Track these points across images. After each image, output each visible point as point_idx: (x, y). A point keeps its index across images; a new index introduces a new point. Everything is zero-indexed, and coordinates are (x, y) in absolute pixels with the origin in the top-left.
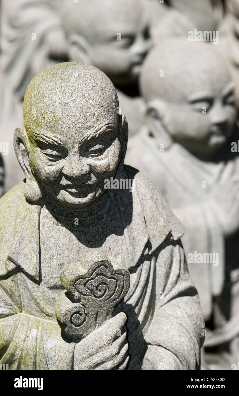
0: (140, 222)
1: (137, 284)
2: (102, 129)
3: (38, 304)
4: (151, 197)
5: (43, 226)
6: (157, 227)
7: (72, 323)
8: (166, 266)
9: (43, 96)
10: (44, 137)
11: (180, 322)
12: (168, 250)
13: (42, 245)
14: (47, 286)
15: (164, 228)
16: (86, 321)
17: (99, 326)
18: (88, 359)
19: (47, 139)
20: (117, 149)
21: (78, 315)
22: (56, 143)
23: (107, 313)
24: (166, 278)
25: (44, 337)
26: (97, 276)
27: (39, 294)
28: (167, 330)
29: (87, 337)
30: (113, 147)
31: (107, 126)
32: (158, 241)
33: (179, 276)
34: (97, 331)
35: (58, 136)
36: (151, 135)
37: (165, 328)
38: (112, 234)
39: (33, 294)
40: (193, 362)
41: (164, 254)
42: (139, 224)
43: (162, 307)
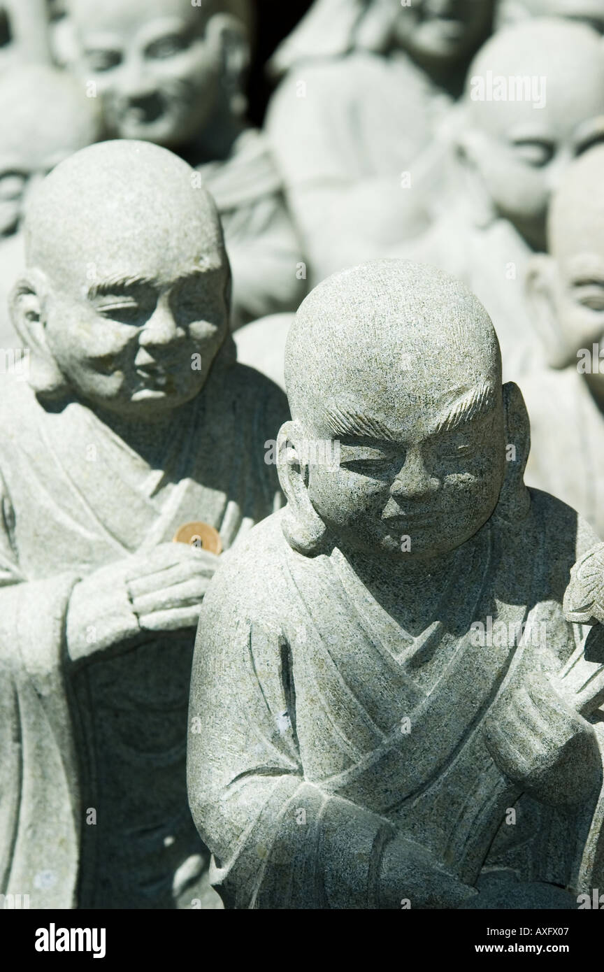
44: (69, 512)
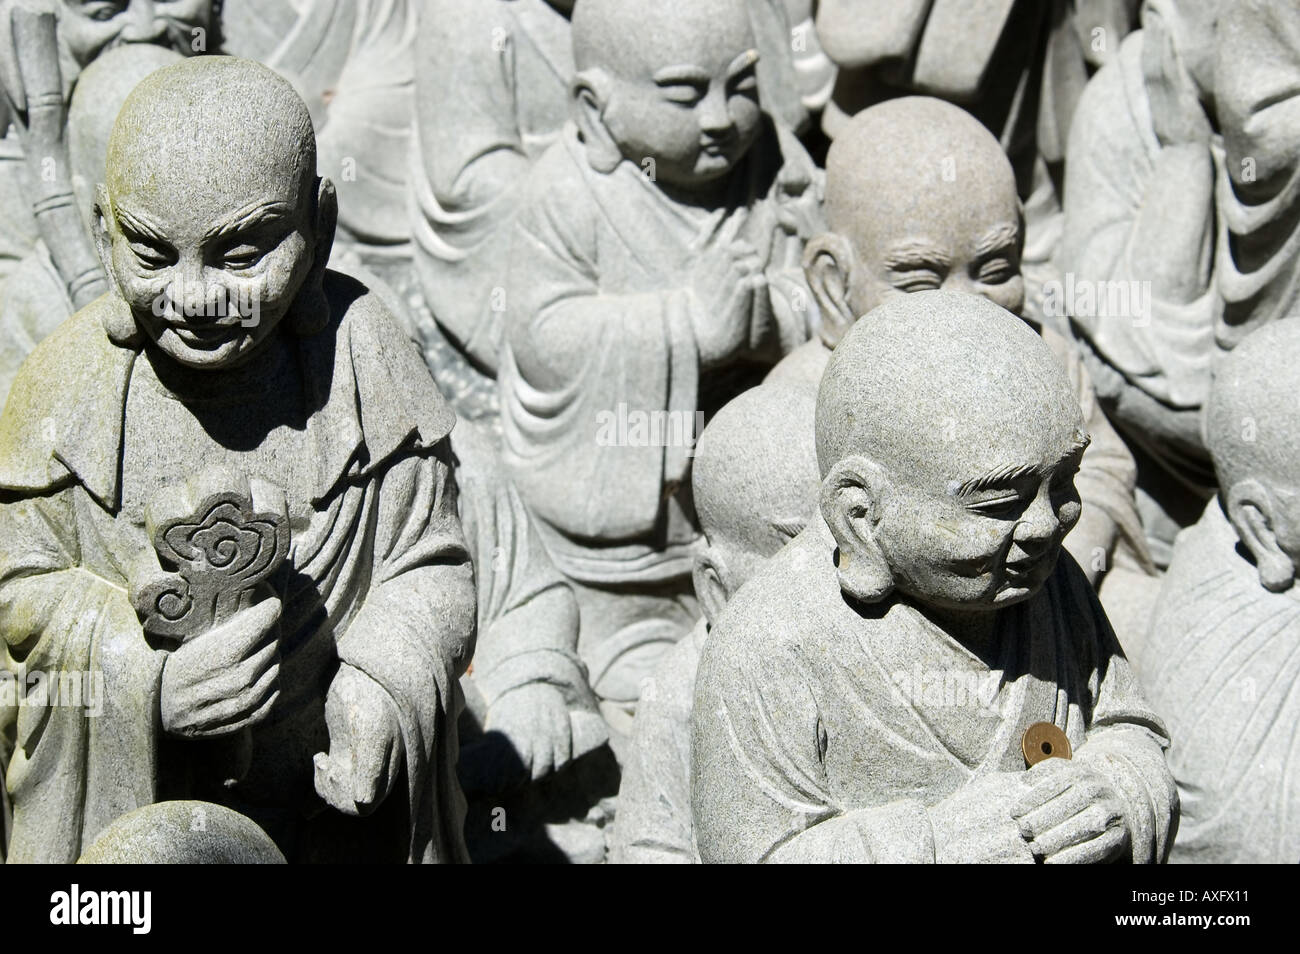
0: (346, 406)
1: (326, 534)
2: (255, 213)
3: (111, 556)
4: (379, 353)
5: (135, 394)
6: (384, 417)
7: (159, 611)
8: (400, 500)
9: (139, 130)
10: (131, 219)
11: (410, 622)
12: (407, 467)
13: (127, 434)
14: (133, 520)
15: (400, 421)
16: (192, 609)
17: (222, 621)
18: (189, 689)
19: (135, 222)
20: (290, 255)
21: (173, 596)
22: (152, 234)
23: (239, 598)
24: (398, 524)
25: (108, 630)
26: (215, 523)
27: (113, 535)
28: (382, 636)
29: (194, 642)
30: (282, 250)
31: (267, 207)
32: (384, 446)
33: (427, 522)
34: (217, 630)
35: (158, 219)
36: (581, 137)
37: (379, 631)
38: (280, 424)
39: (101, 533)
40: (430, 709)
41: (398, 474)
42: (341, 410)
43: (385, 584)
44: (901, 730)
